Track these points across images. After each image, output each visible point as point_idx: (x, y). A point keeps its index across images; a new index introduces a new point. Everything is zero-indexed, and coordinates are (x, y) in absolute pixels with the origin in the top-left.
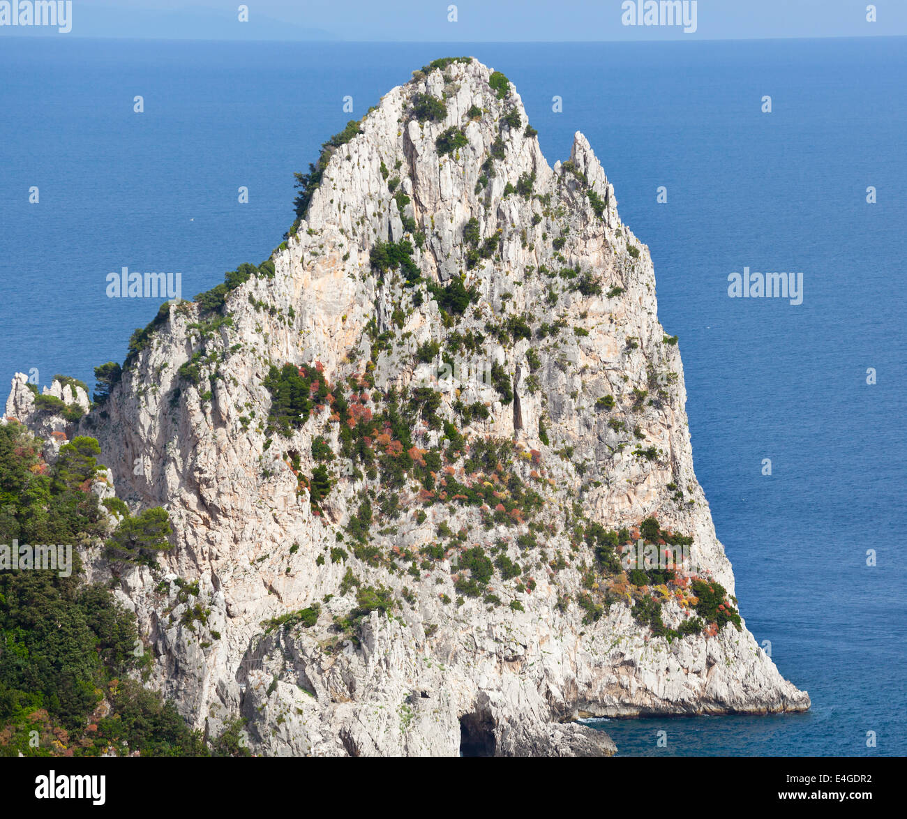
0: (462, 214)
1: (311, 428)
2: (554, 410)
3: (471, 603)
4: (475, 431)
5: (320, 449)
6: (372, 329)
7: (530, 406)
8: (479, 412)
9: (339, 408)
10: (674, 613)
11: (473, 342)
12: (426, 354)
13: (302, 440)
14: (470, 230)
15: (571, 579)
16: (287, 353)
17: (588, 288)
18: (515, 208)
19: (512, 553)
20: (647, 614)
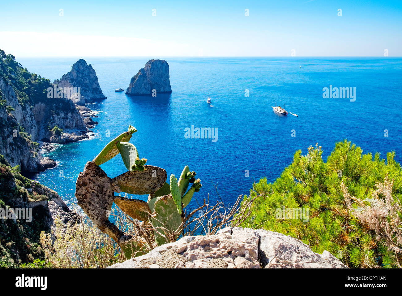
0: (83, 69)
1: (74, 82)
2: (89, 81)
3: (85, 93)
4: (85, 82)
5: (74, 83)
6: (77, 76)
7: (88, 80)
8: (85, 81)
9: (76, 81)
10: (98, 93)
11: (84, 77)
12: (81, 77)
13: (73, 83)
14: (83, 70)
15: (91, 91)
16: (72, 77)
17: (91, 73)
18: (86, 68)
19: (88, 90)
20: (97, 93)
